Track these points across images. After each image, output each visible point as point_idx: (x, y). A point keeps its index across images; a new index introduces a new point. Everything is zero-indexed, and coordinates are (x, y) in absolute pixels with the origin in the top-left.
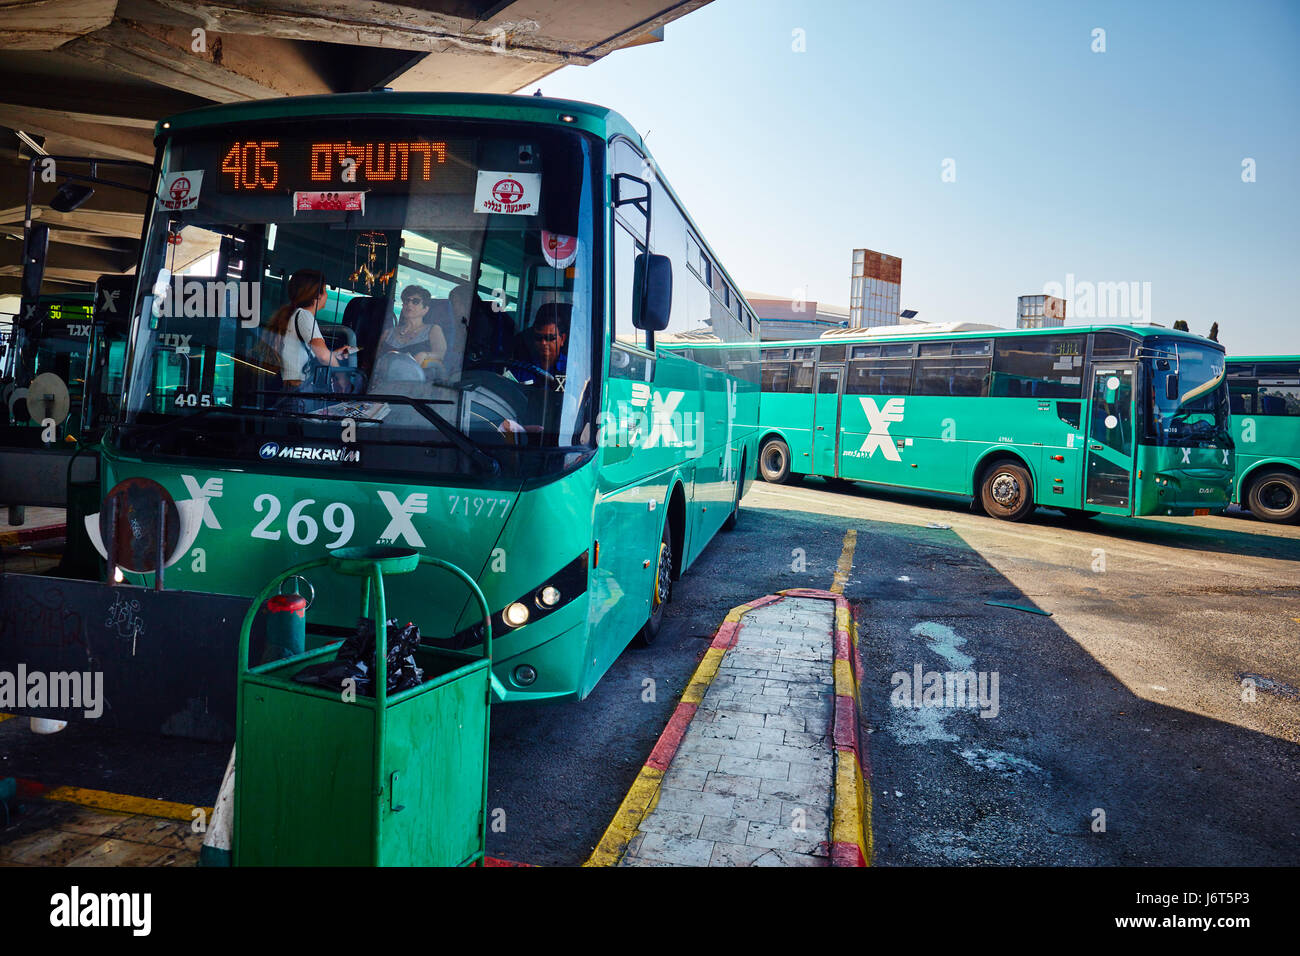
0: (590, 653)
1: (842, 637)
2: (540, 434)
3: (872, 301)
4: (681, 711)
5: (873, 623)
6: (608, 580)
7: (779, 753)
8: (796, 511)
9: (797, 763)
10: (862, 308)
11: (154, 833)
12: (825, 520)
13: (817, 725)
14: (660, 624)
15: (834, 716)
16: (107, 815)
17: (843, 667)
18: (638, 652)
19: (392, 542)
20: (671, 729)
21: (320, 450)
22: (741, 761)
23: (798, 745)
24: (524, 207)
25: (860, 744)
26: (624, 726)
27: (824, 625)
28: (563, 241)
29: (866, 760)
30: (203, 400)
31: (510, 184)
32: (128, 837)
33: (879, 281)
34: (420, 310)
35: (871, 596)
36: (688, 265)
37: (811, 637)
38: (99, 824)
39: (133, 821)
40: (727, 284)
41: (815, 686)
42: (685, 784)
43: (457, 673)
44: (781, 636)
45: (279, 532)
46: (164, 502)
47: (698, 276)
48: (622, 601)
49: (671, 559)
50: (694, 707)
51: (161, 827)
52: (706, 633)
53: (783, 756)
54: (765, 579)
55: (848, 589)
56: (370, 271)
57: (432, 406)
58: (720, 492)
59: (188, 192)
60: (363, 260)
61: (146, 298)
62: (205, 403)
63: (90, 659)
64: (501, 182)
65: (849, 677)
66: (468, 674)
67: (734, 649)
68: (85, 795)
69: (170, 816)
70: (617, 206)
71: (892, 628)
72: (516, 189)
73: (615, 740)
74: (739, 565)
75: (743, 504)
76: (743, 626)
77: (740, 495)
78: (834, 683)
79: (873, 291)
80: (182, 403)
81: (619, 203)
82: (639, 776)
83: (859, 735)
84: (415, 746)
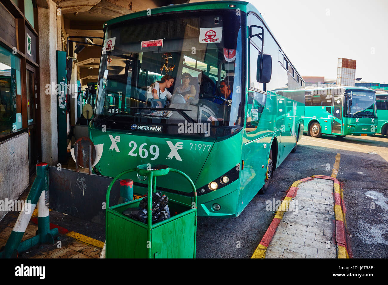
0: (240, 200)
1: (337, 195)
2: (222, 121)
3: (345, 75)
4: (274, 221)
5: (349, 190)
6: (251, 169)
7: (313, 244)
8: (318, 146)
9: (321, 249)
10: (341, 78)
11: (92, 252)
12: (328, 150)
13: (329, 233)
14: (268, 186)
15: (335, 229)
16: (81, 244)
17: (338, 208)
18: (260, 196)
19: (171, 159)
20: (270, 229)
21: (149, 127)
22: (297, 246)
23: (321, 241)
24: (216, 40)
25: (347, 242)
26: (253, 225)
27: (330, 190)
28: (231, 51)
29: (350, 250)
30: (116, 111)
31: (211, 32)
32: (85, 253)
33: (348, 69)
34: (188, 81)
35: (348, 179)
36: (279, 62)
37: (325, 195)
38: (78, 247)
39: (88, 247)
40: (293, 70)
41: (327, 215)
42: (275, 253)
43: (182, 214)
44: (313, 194)
45: (136, 154)
46: (91, 145)
47: (283, 66)
48: (255, 177)
49: (272, 164)
50: (280, 220)
51: (95, 250)
52: (285, 190)
53: (315, 246)
54: (306, 170)
55: (338, 176)
56: (167, 67)
57: (185, 112)
58: (291, 139)
59: (111, 44)
60: (164, 63)
61: (101, 79)
62: (117, 112)
63: (72, 195)
64: (208, 32)
65: (341, 212)
66: (187, 214)
67: (295, 198)
68: (77, 235)
69: (99, 247)
70: (251, 38)
71: (357, 192)
72: (214, 33)
73: (249, 231)
74: (296, 165)
75: (298, 143)
76: (298, 189)
77: (297, 141)
78: (335, 215)
79: (345, 72)
80: (110, 112)
81: (251, 36)
82: (257, 248)
83: (346, 238)
84: (165, 242)
